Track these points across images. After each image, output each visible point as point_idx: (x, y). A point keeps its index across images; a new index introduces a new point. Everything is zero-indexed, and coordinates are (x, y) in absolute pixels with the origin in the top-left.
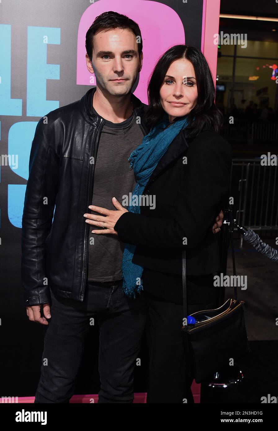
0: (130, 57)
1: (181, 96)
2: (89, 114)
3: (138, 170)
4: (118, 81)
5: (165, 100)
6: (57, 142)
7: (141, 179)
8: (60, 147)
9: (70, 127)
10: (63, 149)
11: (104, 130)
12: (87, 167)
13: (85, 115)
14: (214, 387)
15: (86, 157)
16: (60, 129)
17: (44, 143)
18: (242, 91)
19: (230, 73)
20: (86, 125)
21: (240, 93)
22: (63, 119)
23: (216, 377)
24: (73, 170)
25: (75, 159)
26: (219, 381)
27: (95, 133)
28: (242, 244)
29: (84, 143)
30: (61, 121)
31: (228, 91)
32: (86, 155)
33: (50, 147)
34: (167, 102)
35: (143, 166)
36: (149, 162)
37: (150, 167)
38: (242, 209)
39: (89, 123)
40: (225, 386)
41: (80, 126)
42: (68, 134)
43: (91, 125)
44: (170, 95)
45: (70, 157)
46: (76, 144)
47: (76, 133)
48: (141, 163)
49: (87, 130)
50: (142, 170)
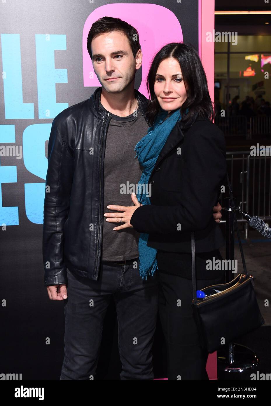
0: (120, 57)
1: (170, 92)
2: (98, 111)
3: (142, 160)
4: (110, 80)
5: (159, 96)
6: (70, 137)
7: (145, 168)
8: (73, 141)
9: (80, 122)
10: (76, 143)
11: (111, 123)
12: (97, 158)
13: (93, 111)
14: (230, 371)
15: (96, 149)
16: (72, 124)
17: (59, 139)
18: (237, 87)
19: (225, 70)
20: (95, 120)
21: (235, 89)
22: (74, 116)
23: (232, 362)
24: (85, 160)
25: (86, 150)
26: (234, 366)
27: (103, 126)
28: (247, 235)
29: (94, 135)
30: (73, 118)
31: (223, 88)
32: (96, 146)
33: (64, 141)
34: (160, 97)
35: (146, 157)
36: (151, 153)
37: (152, 157)
38: (245, 201)
39: (98, 118)
40: (241, 371)
41: (89, 121)
42: (80, 129)
43: (99, 119)
44: (161, 92)
45: (82, 150)
46: (86, 138)
47: (87, 127)
48: (143, 155)
49: (97, 124)
50: (145, 160)
